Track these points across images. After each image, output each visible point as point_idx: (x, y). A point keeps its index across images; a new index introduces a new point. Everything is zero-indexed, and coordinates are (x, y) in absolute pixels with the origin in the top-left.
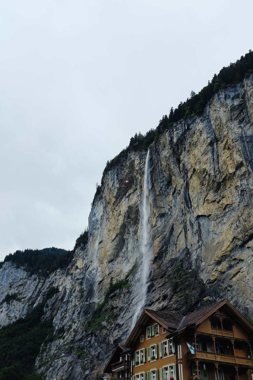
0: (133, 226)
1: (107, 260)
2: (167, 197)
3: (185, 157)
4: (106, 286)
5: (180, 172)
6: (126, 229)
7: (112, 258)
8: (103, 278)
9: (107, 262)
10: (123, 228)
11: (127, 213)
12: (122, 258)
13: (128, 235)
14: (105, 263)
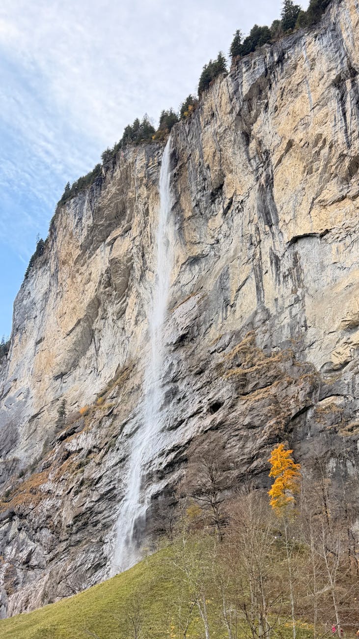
0: (115, 302)
1: (51, 374)
2: (210, 221)
3: (265, 124)
4: (44, 425)
5: (250, 160)
6: (100, 310)
7: (63, 369)
8: (40, 410)
9: (51, 377)
10: (93, 308)
11: (105, 275)
12: (86, 368)
13: (104, 320)
14: (47, 380)
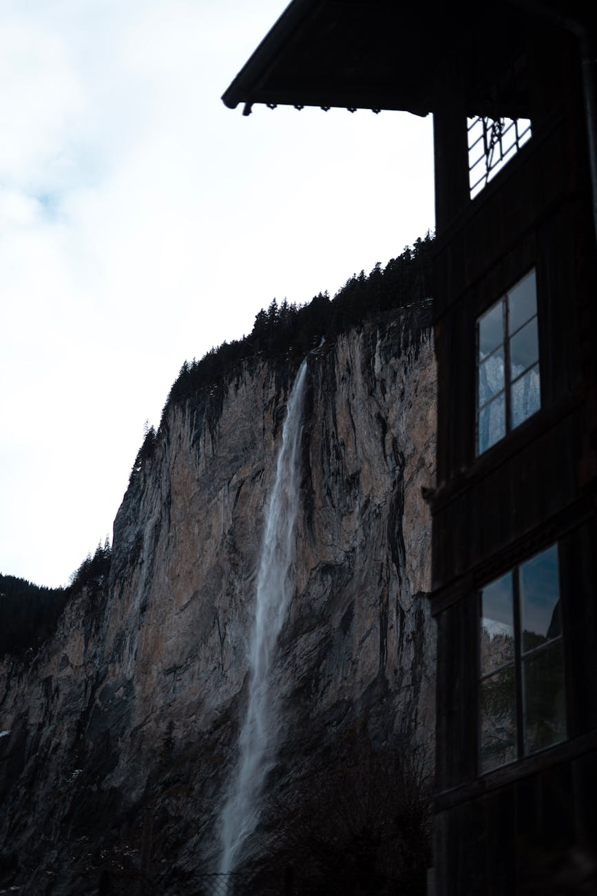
0: (243, 576)
1: (160, 665)
3: (400, 419)
4: (151, 743)
5: (385, 457)
6: (223, 581)
7: (176, 659)
8: (146, 719)
9: (160, 669)
10: (214, 577)
11: (228, 537)
13: (229, 598)
14: (155, 673)
